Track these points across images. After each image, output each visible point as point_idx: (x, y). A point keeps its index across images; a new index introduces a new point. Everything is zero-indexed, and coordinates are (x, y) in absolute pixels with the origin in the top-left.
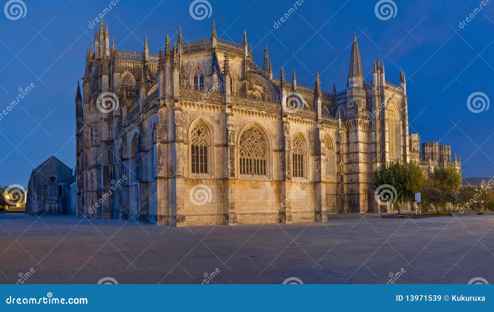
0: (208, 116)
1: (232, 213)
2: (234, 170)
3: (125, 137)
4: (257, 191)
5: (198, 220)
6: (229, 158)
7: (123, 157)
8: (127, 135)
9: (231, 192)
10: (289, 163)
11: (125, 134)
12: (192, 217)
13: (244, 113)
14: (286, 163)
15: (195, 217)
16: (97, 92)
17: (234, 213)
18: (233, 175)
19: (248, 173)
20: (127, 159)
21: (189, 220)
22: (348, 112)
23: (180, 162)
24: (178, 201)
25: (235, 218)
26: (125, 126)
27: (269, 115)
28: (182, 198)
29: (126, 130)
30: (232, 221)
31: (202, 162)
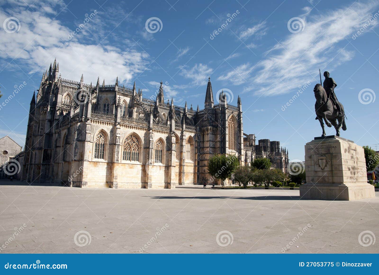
0: (106, 128)
1: (115, 181)
2: (118, 158)
3: (60, 133)
4: (132, 170)
5: (95, 185)
6: (116, 151)
7: (57, 145)
8: (61, 132)
9: (116, 170)
10: (152, 155)
11: (60, 131)
12: (92, 183)
13: (127, 127)
14: (150, 155)
15: (94, 183)
16: (46, 102)
17: (117, 182)
18: (118, 160)
19: (128, 160)
20: (60, 147)
21: (90, 184)
22: (204, 123)
23: (87, 152)
24: (84, 174)
25: (117, 184)
26: (60, 127)
27: (142, 128)
28: (86, 172)
29: (61, 129)
30: (115, 186)
31: (101, 152)
